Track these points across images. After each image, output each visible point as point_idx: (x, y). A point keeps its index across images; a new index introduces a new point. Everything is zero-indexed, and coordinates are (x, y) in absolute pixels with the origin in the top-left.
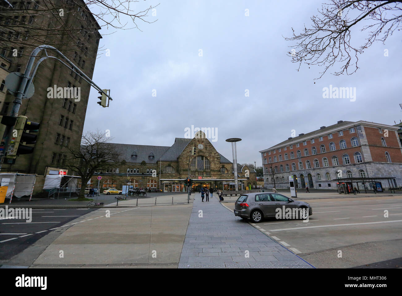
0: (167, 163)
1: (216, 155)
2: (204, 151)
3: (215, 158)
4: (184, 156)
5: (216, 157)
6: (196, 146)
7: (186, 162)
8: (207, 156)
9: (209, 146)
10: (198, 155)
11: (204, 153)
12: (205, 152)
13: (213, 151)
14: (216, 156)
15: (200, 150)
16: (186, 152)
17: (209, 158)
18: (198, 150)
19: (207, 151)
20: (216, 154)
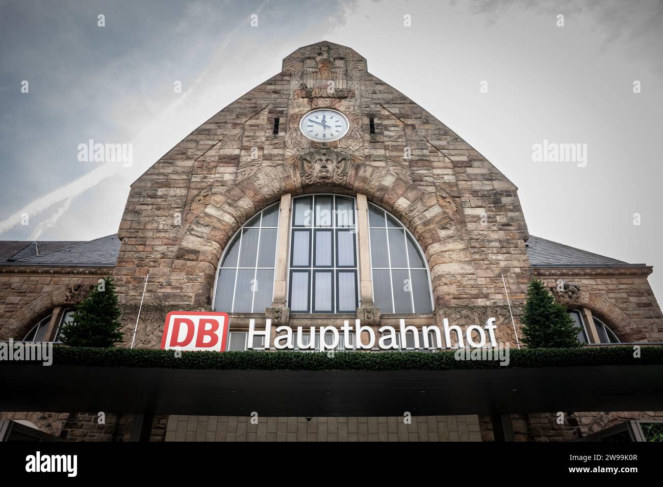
0: (66, 280)
1: (470, 178)
2: (358, 148)
3: (467, 196)
4: (160, 192)
5: (475, 193)
6: (282, 120)
7: (175, 241)
8: (382, 189)
9: (399, 117)
10: (296, 180)
11: (357, 168)
12: (368, 157)
13: (437, 149)
14: (476, 185)
15: (313, 143)
16: (189, 163)
17: (402, 203)
18: (297, 144)
19: (382, 152)
20: (469, 170)
